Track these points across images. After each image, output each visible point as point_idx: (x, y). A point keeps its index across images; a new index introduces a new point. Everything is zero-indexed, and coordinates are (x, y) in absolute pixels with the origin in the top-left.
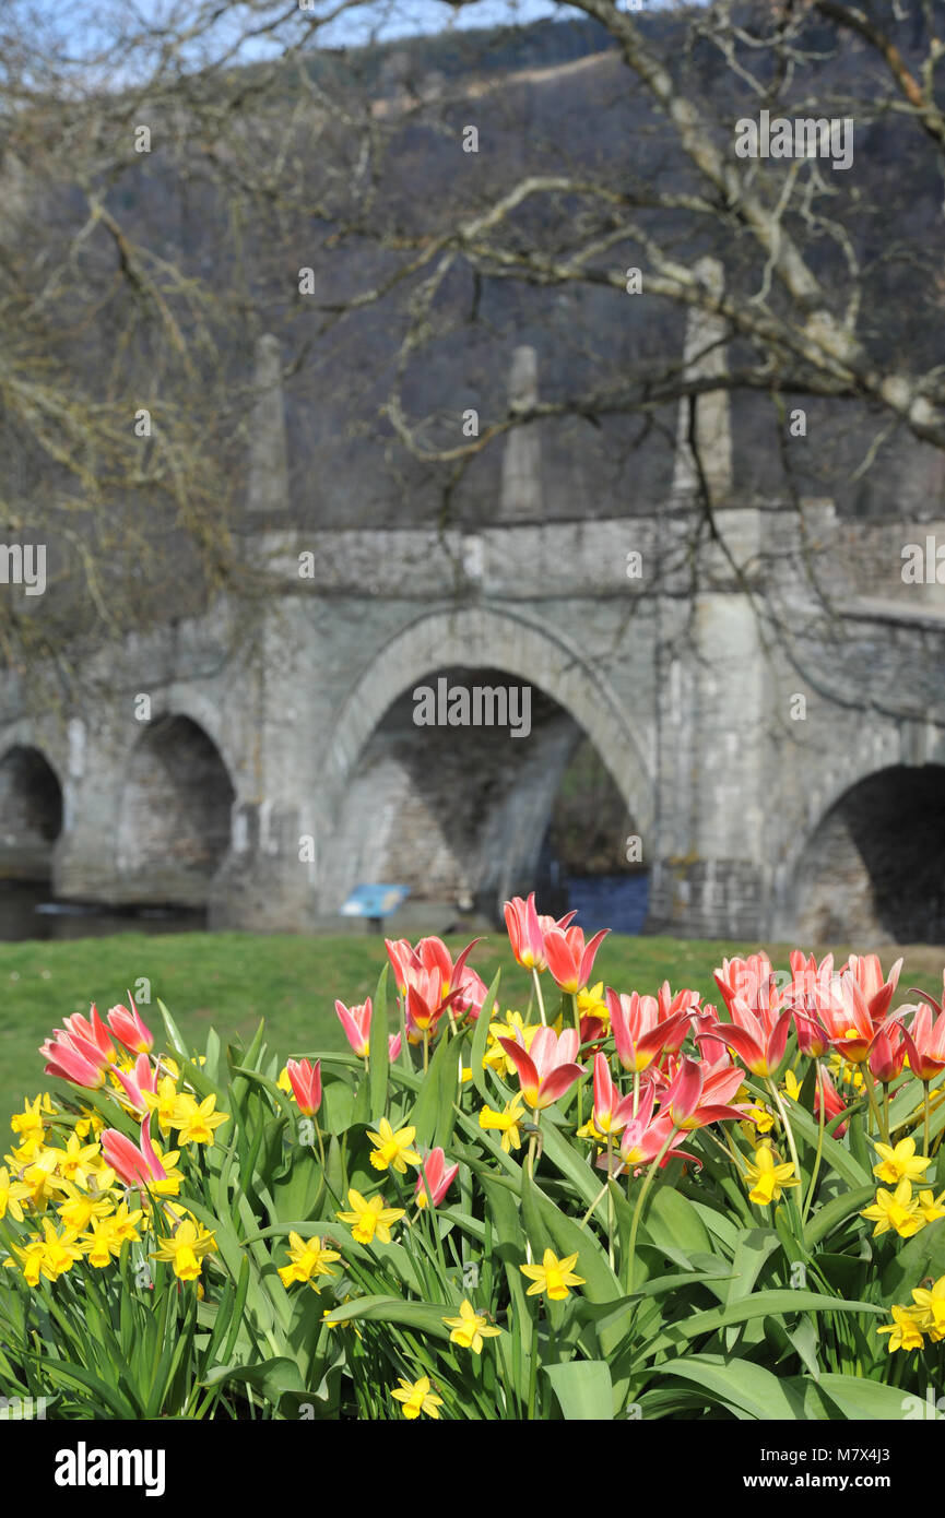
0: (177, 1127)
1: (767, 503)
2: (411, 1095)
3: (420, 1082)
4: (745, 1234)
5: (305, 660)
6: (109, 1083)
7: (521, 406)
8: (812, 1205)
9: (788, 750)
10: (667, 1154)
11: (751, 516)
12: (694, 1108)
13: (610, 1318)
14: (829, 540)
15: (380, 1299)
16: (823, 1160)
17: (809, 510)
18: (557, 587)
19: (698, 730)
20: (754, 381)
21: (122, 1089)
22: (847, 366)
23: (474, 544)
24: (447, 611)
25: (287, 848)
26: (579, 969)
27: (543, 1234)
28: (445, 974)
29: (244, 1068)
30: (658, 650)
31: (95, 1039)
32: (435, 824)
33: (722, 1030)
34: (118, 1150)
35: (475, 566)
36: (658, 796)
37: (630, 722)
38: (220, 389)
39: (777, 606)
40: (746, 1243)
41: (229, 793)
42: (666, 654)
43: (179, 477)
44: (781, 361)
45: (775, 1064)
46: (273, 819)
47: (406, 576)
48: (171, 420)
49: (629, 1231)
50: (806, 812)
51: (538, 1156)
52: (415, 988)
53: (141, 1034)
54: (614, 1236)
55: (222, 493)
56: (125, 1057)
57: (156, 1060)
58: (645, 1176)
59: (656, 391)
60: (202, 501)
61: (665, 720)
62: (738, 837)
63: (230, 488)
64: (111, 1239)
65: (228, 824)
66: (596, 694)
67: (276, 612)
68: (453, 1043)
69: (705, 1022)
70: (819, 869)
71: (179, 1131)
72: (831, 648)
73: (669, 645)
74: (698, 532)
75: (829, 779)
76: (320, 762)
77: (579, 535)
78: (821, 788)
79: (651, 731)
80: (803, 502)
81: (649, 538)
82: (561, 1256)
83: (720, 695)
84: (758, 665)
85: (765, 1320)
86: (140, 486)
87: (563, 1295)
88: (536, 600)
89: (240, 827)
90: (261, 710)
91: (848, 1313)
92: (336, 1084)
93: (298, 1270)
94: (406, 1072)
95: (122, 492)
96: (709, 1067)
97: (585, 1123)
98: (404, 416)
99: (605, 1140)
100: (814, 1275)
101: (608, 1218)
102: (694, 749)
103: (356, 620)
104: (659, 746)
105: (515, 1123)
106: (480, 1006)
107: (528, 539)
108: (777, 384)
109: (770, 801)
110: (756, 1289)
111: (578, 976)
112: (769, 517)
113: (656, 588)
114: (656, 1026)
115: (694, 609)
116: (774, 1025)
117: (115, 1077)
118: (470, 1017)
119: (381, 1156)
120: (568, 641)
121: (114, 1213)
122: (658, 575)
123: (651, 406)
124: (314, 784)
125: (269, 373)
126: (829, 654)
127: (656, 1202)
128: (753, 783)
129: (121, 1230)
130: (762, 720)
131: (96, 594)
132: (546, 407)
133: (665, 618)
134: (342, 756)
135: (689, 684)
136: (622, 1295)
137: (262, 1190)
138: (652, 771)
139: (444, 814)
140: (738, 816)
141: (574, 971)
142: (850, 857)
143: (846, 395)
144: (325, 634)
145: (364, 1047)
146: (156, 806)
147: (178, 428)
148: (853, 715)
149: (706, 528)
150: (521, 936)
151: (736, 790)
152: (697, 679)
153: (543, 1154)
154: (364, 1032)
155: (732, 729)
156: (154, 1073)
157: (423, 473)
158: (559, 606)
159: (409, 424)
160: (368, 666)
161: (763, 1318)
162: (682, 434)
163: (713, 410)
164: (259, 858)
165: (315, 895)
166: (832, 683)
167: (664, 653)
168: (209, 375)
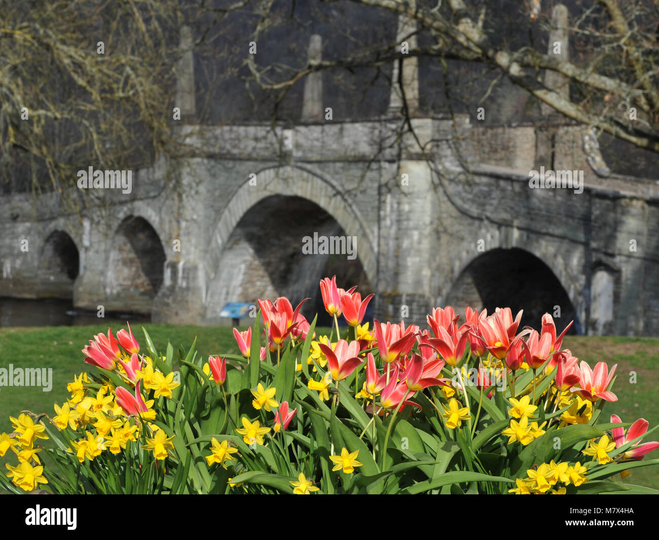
0: (154, 388)
1: (436, 116)
2: (271, 377)
3: (276, 370)
4: (442, 444)
5: (202, 189)
6: (117, 368)
7: (314, 62)
8: (476, 431)
9: (445, 238)
10: (404, 402)
11: (428, 122)
12: (418, 379)
13: (373, 484)
14: (467, 134)
15: (256, 473)
16: (482, 408)
17: (457, 119)
18: (329, 155)
19: (399, 229)
20: (432, 52)
21: (124, 371)
22: (478, 45)
23: (288, 133)
24: (274, 167)
25: (191, 285)
26: (358, 314)
27: (341, 441)
28: (289, 316)
29: (186, 361)
30: (380, 187)
31: (110, 346)
32: (266, 274)
33: (432, 341)
34: (124, 398)
35: (289, 144)
36: (378, 262)
37: (365, 224)
38: (163, 50)
39: (440, 167)
40: (443, 449)
41: (162, 257)
42: (384, 190)
43: (141, 94)
44: (445, 43)
45: (459, 359)
46: (184, 270)
47: (254, 148)
48: (138, 65)
49: (384, 441)
50: (452, 271)
51: (337, 404)
52: (274, 321)
53: (134, 344)
54: (376, 445)
55: (163, 103)
56: (125, 355)
57: (141, 357)
58: (393, 414)
59: (383, 56)
60: (153, 106)
61: (383, 223)
62: (418, 283)
63: (167, 101)
64: (121, 440)
65: (162, 272)
66: (348, 209)
67: (189, 165)
68: (293, 351)
69: (424, 338)
70: (457, 299)
71: (155, 390)
72: (467, 188)
73: (386, 185)
74: (402, 128)
75: (464, 254)
76: (209, 242)
77: (341, 130)
78: (460, 259)
79: (376, 229)
80: (455, 115)
81: (377, 132)
82: (350, 452)
83: (410, 211)
84: (430, 196)
85: (452, 487)
86: (121, 99)
87: (351, 471)
88: (319, 162)
89: (168, 273)
90: (180, 215)
91: (494, 483)
92: (233, 370)
93: (216, 457)
94: (269, 365)
95: (112, 102)
96: (426, 360)
97: (359, 391)
98: (255, 66)
99: (372, 398)
100: (477, 464)
101: (373, 435)
102: (397, 239)
103: (228, 170)
104: (379, 237)
105: (326, 387)
106: (306, 333)
107: (316, 131)
108: (443, 54)
109: (434, 265)
110: (447, 471)
111: (358, 317)
112: (437, 123)
113: (380, 156)
114: (399, 339)
115: (399, 168)
116: (459, 339)
117: (120, 365)
118: (301, 338)
119: (258, 403)
120: (334, 183)
121: (123, 427)
122: (381, 149)
123: (379, 64)
124: (206, 251)
125: (186, 43)
126: (465, 191)
127: (397, 427)
128: (426, 256)
129: (126, 435)
130: (432, 223)
131: (98, 153)
132: (327, 63)
133: (384, 172)
134: (220, 239)
135: (395, 206)
136: (379, 472)
137: (195, 422)
138: (376, 249)
139: (271, 269)
140: (418, 272)
141: (355, 314)
142: (474, 293)
143: (478, 60)
144: (214, 176)
145: (247, 352)
146: (126, 263)
147: (141, 71)
148: (477, 223)
149: (406, 127)
150: (328, 297)
151: (417, 259)
152: (399, 203)
153: (340, 403)
154: (248, 345)
155: (416, 228)
156: (140, 364)
157: (264, 96)
158: (331, 165)
159: (258, 70)
160: (235, 193)
161: (450, 486)
162: (395, 78)
163: (410, 68)
164: (177, 289)
165: (205, 308)
166: (466, 206)
167: (383, 189)
168: (157, 45)
